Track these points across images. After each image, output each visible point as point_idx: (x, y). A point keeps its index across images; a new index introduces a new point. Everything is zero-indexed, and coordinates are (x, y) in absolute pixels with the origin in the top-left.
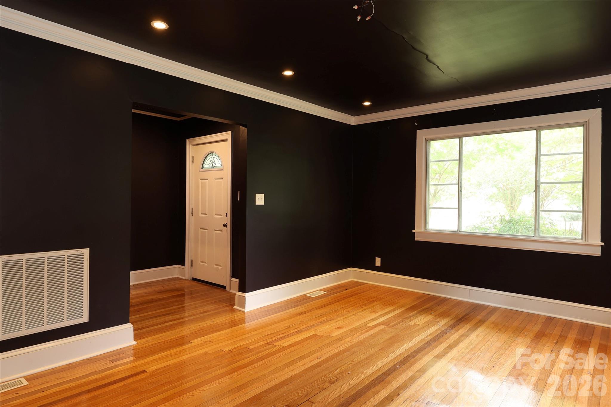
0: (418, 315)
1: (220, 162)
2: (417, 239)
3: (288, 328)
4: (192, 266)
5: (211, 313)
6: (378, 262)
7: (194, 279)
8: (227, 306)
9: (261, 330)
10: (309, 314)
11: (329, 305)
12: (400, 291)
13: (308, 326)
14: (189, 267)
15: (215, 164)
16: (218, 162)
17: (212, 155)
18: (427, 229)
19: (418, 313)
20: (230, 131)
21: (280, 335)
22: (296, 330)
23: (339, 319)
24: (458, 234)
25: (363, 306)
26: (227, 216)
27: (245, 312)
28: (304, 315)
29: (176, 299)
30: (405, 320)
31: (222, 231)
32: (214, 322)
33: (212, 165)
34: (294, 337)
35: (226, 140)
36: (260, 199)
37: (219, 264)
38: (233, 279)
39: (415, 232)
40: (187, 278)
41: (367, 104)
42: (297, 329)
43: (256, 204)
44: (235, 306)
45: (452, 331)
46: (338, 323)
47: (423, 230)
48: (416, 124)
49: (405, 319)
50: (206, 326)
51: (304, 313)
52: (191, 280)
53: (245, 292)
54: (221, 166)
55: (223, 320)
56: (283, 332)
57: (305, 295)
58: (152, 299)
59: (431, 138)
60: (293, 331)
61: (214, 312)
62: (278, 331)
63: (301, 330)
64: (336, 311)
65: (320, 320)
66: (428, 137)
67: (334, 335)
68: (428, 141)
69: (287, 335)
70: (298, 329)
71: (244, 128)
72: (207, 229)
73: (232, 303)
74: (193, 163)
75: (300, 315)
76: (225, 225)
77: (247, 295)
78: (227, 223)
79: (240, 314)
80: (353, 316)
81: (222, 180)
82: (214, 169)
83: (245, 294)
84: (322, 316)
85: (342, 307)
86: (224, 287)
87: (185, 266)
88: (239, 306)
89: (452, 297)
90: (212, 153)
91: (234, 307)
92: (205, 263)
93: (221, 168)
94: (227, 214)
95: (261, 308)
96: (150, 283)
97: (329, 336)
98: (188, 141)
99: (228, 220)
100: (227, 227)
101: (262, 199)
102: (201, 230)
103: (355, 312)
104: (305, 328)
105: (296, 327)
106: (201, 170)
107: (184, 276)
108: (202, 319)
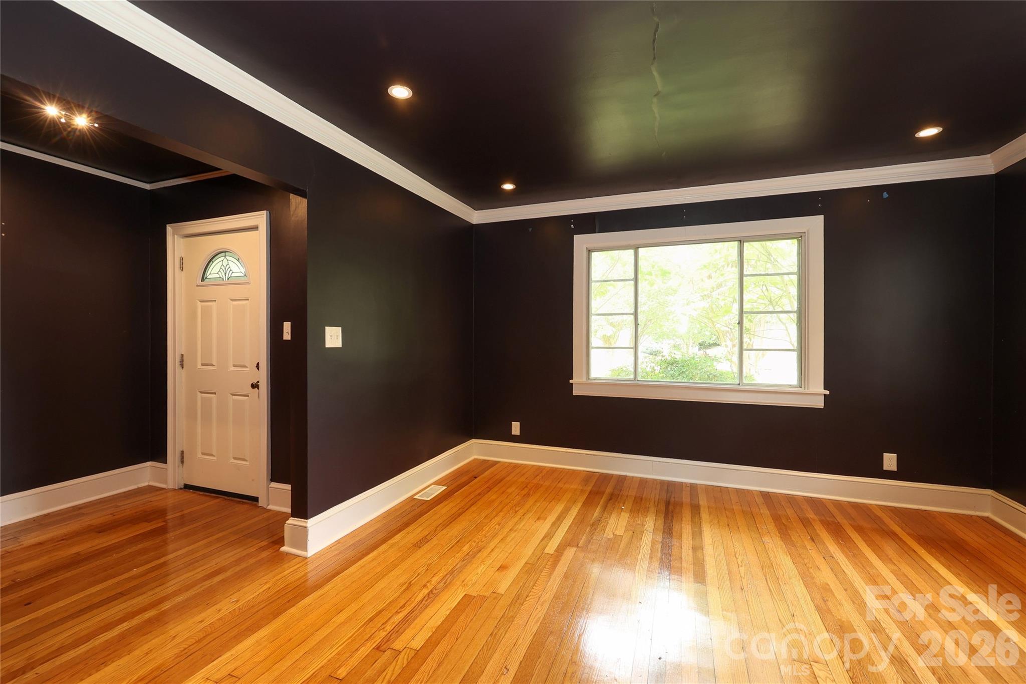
0: (605, 514)
1: (243, 270)
2: (576, 392)
3: (407, 589)
4: (182, 462)
5: (229, 573)
6: (516, 428)
7: (187, 487)
8: (263, 549)
9: (354, 607)
10: (434, 541)
11: (459, 515)
12: (554, 470)
13: (445, 573)
14: (177, 465)
15: (231, 272)
16: (237, 269)
17: (225, 256)
18: (590, 378)
19: (604, 510)
20: (265, 211)
21: (397, 613)
22: (425, 591)
23: (492, 545)
24: (635, 383)
25: (517, 509)
26: (258, 369)
27: (306, 558)
28: (427, 547)
29: (140, 546)
30: (595, 529)
31: (248, 396)
32: (237, 601)
33: (225, 274)
34: (429, 612)
35: (255, 228)
36: (333, 337)
37: (243, 457)
38: (274, 485)
39: (572, 384)
40: (171, 487)
41: (508, 187)
42: (425, 586)
43: (327, 347)
44: (284, 545)
45: (675, 542)
46: (494, 555)
47: (584, 380)
48: (572, 226)
49: (594, 525)
50: (220, 619)
51: (424, 540)
52: (181, 489)
53: (306, 516)
54: (245, 276)
55: (261, 590)
56: (401, 604)
57: (412, 498)
58: (78, 554)
59: (594, 248)
60: (420, 597)
61: (238, 569)
62: (390, 602)
63: (436, 590)
64: (479, 527)
65: (459, 556)
66: (590, 246)
67: (502, 588)
68: (589, 251)
69: (412, 611)
70: (430, 587)
71: (299, 198)
72: (215, 393)
73: (275, 538)
74: (182, 270)
75: (420, 547)
76: (255, 386)
77: (311, 523)
78: (258, 382)
79: (298, 566)
80: (513, 535)
81: (247, 302)
82: (231, 282)
83: (307, 522)
84: (459, 543)
85: (483, 515)
86: (256, 499)
87: (166, 463)
88: (294, 546)
89: (628, 474)
90: (225, 252)
91: (284, 549)
92: (212, 455)
93: (244, 279)
94: (258, 364)
95: (338, 542)
96: (80, 508)
97: (497, 597)
98: (169, 229)
99: (263, 377)
100: (258, 389)
101: (337, 336)
102: (202, 394)
103: (511, 524)
104: (441, 581)
105: (424, 583)
106: (199, 282)
107: (166, 482)
108: (207, 597)
